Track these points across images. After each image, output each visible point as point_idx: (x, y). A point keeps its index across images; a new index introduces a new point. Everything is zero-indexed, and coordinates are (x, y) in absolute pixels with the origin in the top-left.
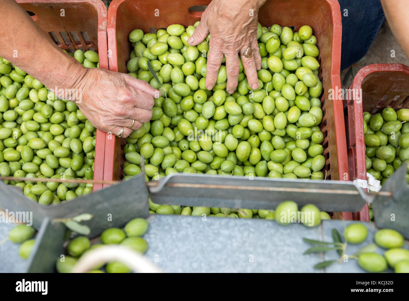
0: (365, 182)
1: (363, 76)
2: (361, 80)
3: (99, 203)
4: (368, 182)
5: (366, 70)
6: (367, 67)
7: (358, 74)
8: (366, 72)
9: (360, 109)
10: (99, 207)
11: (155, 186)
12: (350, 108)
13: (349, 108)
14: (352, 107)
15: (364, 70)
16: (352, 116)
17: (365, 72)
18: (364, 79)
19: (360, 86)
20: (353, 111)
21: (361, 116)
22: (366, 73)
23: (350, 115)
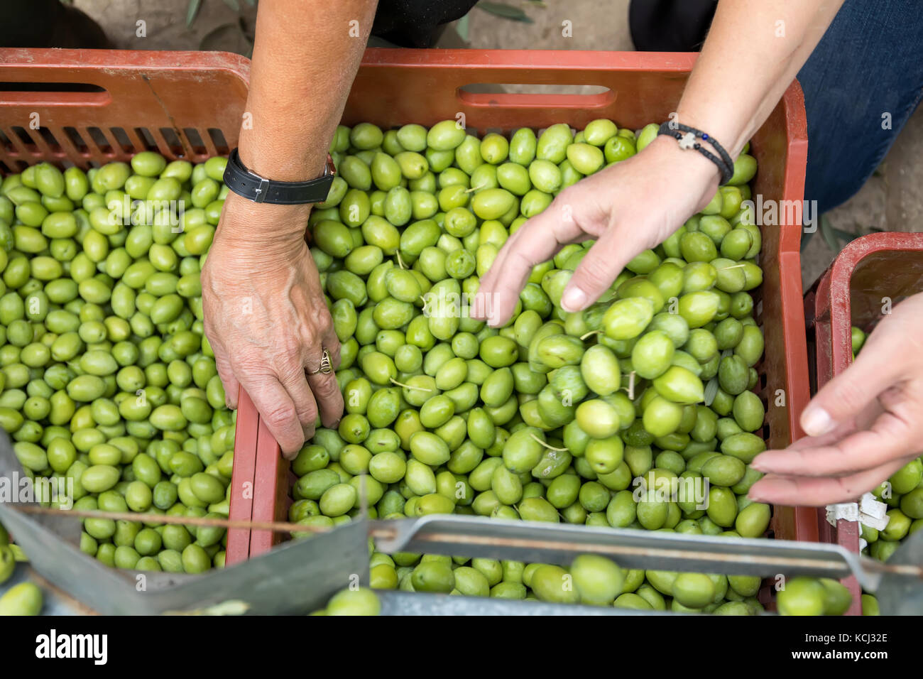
0: (853, 507)
1: (854, 260)
2: (848, 269)
3: (262, 577)
4: (859, 506)
5: (862, 245)
6: (864, 238)
7: (843, 256)
8: (862, 251)
9: (845, 337)
10: (263, 585)
11: (390, 539)
12: (822, 329)
13: (818, 328)
14: (824, 326)
15: (856, 247)
16: (824, 347)
17: (859, 250)
18: (855, 267)
19: (847, 282)
20: (828, 335)
21: (847, 354)
22: (861, 253)
23: (821, 346)
